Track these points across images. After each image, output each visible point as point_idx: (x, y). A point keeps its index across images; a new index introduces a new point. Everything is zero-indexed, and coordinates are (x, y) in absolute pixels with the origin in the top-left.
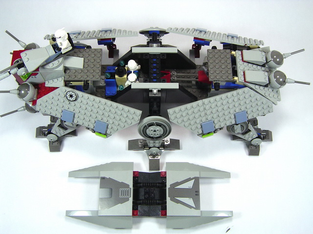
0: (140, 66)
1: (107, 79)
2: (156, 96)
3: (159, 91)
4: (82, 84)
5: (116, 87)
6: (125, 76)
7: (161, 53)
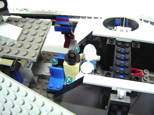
0: (99, 57)
1: (54, 66)
2: (123, 101)
3: (128, 94)
4: (9, 63)
5: (63, 80)
6: (77, 65)
7: (133, 41)
